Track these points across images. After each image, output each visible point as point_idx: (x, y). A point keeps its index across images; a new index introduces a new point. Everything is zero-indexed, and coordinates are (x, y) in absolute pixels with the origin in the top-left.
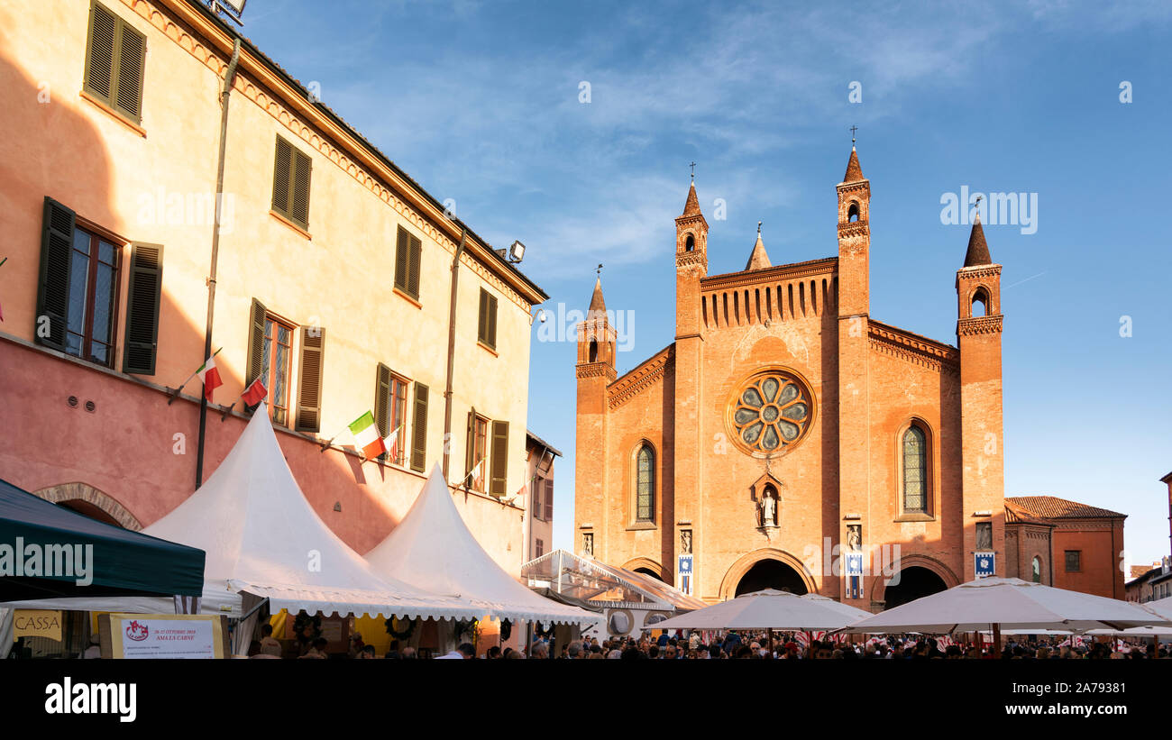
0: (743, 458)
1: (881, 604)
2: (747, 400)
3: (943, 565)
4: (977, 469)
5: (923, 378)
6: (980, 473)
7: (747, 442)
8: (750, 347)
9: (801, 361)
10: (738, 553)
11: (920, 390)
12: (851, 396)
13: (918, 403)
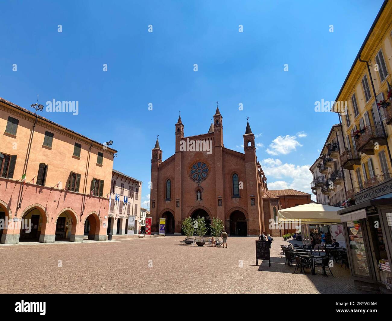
0: (193, 182)
1: (228, 220)
2: (194, 167)
3: (244, 210)
4: (250, 185)
5: (237, 161)
6: (251, 185)
7: (194, 178)
8: (194, 154)
9: (206, 158)
10: (191, 207)
11: (236, 164)
12: (218, 166)
13: (236, 168)
